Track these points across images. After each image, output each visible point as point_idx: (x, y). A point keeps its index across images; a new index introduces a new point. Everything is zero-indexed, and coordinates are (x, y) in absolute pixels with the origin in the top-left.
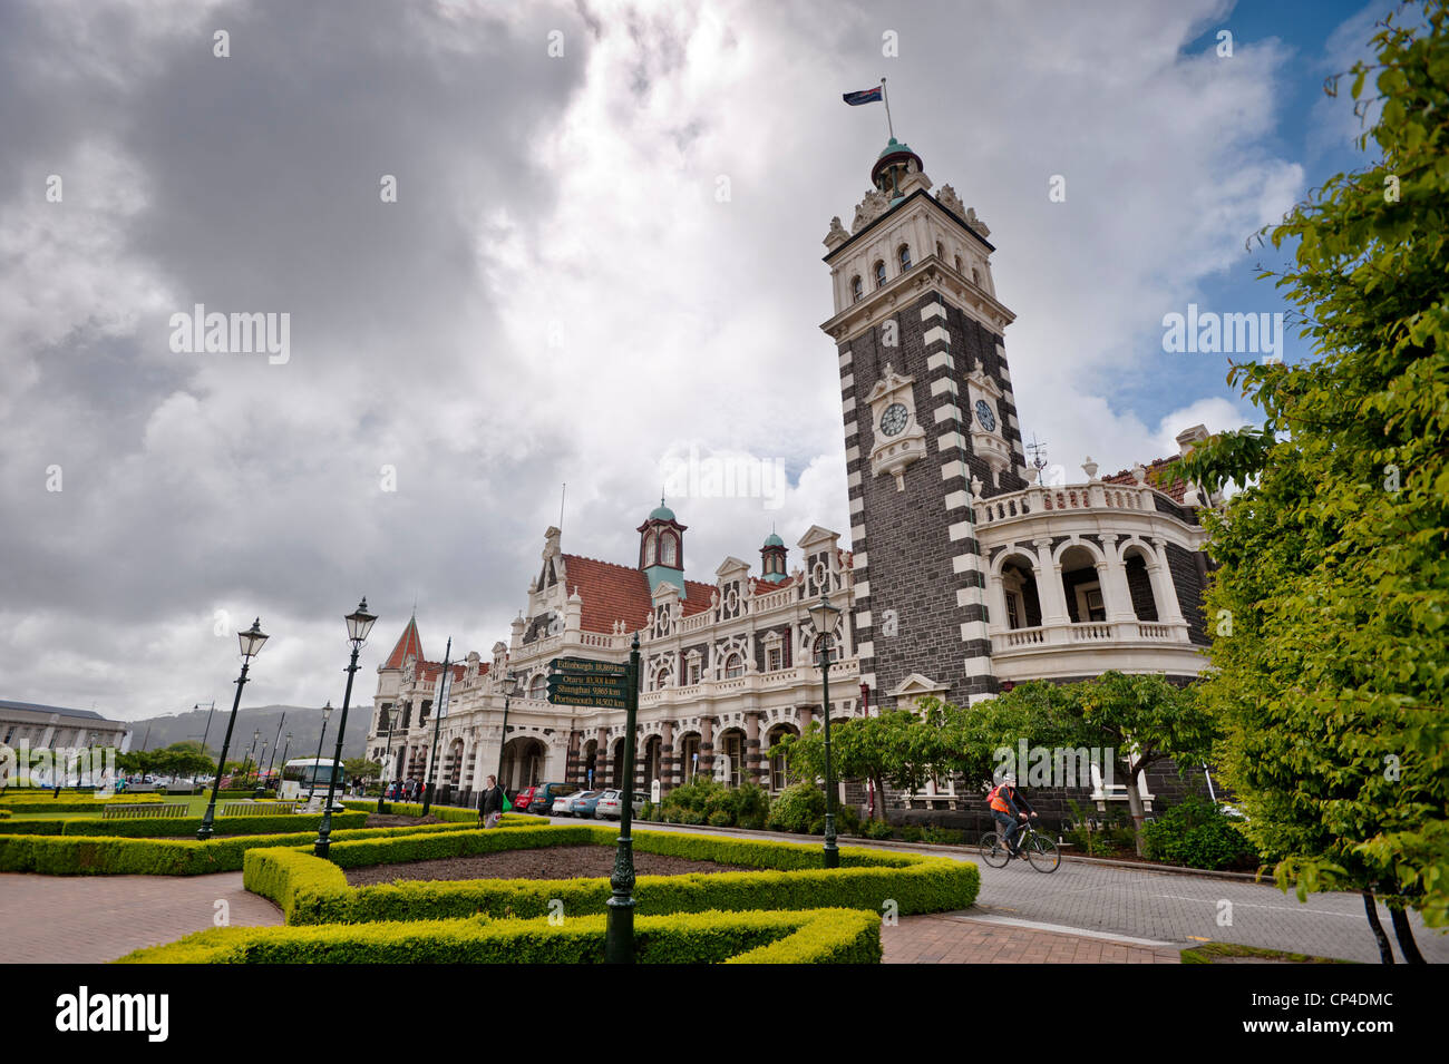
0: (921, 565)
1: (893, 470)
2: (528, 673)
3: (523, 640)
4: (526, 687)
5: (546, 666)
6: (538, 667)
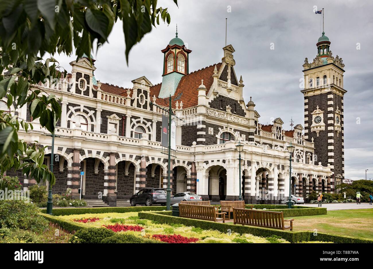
2: (220, 129)
3: (209, 103)
4: (218, 136)
5: (235, 130)
6: (229, 128)
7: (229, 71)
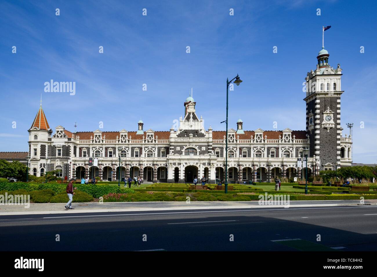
0: (331, 146)
1: (328, 128)
2: (184, 147)
3: (177, 135)
4: (183, 150)
5: (196, 146)
6: (191, 145)
7: (191, 116)
